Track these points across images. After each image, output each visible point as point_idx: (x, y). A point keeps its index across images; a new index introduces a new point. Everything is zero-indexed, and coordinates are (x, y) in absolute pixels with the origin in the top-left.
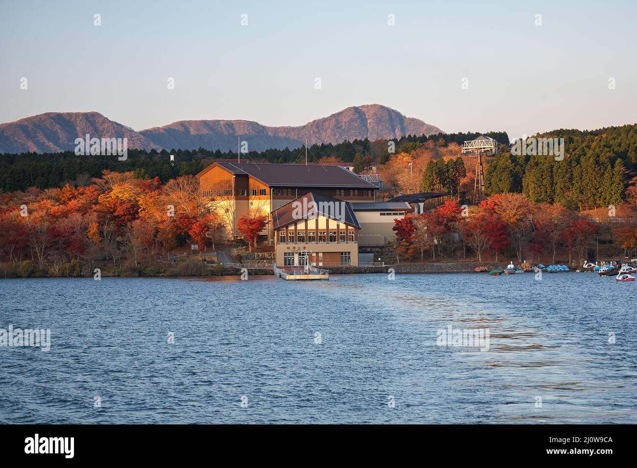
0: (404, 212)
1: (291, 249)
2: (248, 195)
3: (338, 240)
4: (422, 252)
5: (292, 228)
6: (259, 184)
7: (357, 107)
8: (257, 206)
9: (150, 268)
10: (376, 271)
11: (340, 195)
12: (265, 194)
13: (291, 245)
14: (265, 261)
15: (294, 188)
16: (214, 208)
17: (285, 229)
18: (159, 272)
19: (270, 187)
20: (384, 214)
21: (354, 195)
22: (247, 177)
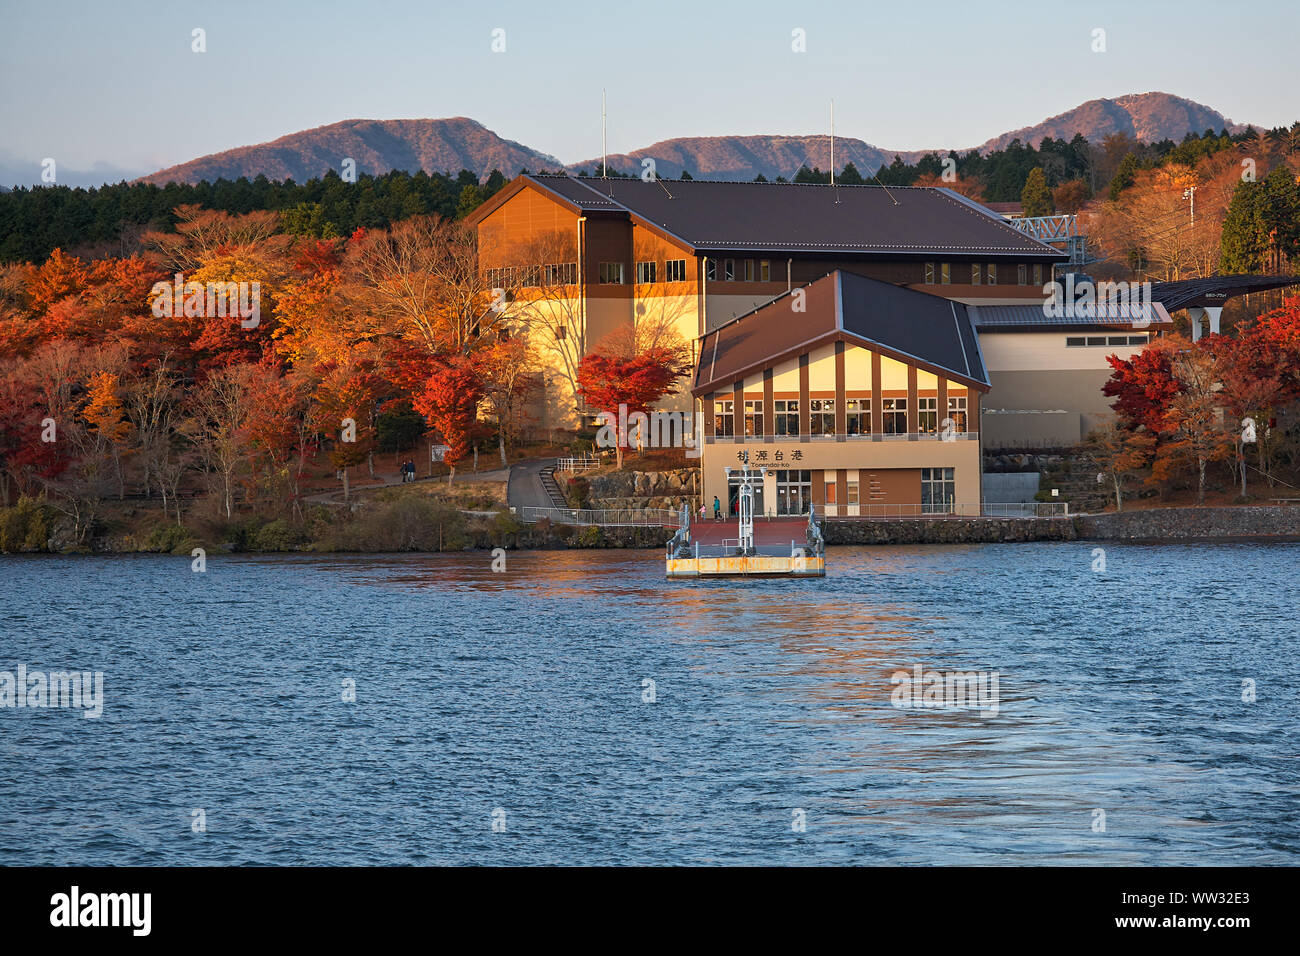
0: (1148, 333)
1: (753, 458)
2: (630, 280)
3: (913, 428)
4: (1202, 469)
5: (756, 387)
6: (662, 244)
7: (1110, 101)
8: (658, 318)
9: (272, 526)
10: (1041, 532)
11: (938, 280)
12: (683, 278)
13: (753, 446)
14: (667, 500)
15: (778, 258)
16: (522, 324)
17: (731, 390)
18: (304, 539)
19: (699, 254)
20: (1079, 342)
21: (984, 281)
22: (624, 221)
